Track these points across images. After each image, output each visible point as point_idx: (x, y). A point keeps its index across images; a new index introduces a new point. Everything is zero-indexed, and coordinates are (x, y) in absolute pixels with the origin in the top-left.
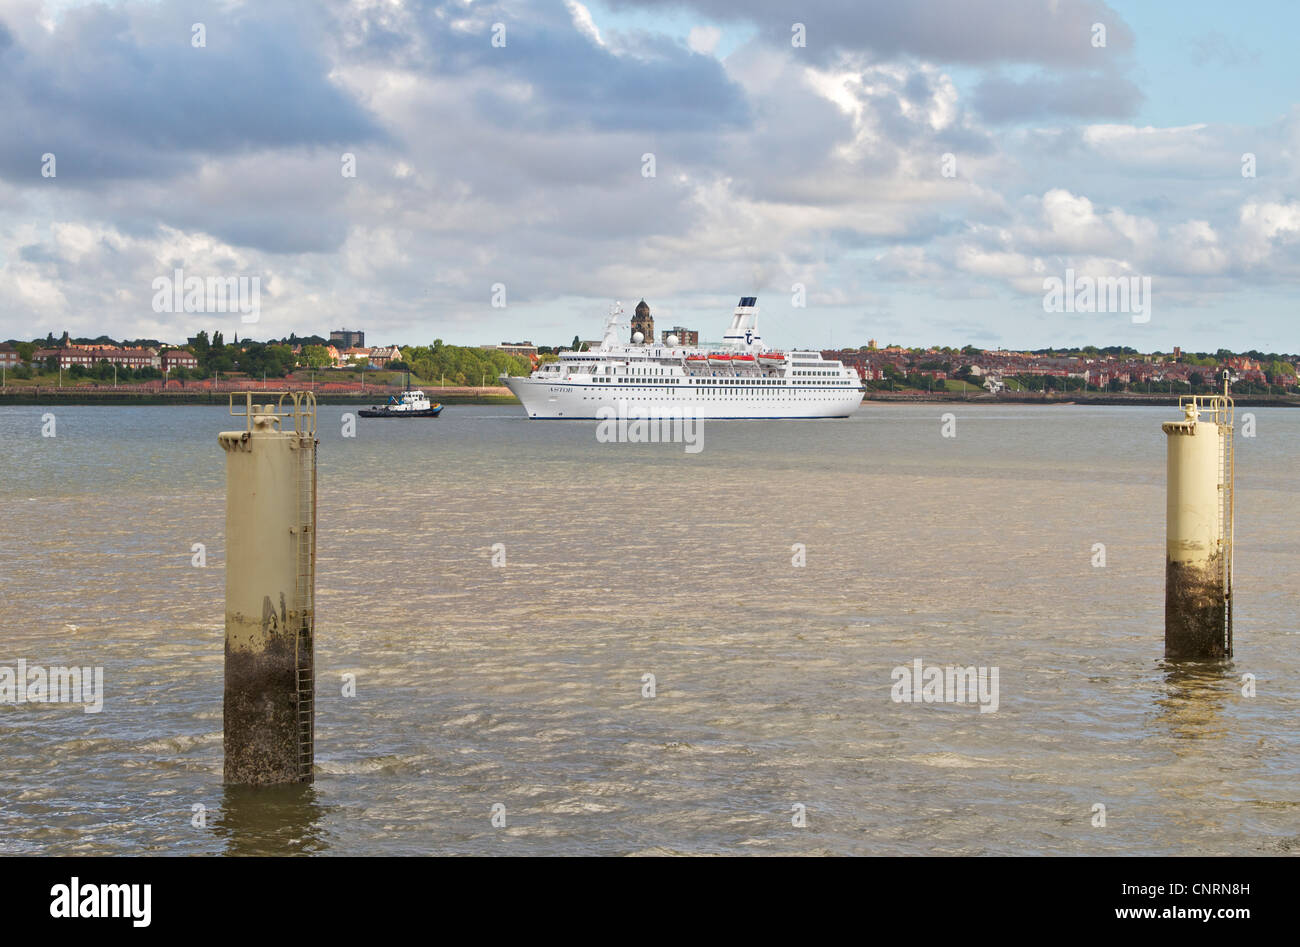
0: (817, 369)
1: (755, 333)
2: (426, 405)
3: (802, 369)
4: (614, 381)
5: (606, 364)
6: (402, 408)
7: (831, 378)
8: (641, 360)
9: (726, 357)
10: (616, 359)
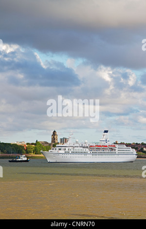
0: (124, 149)
1: (108, 140)
2: (26, 159)
3: (120, 149)
4: (70, 152)
5: (68, 148)
6: (20, 160)
7: (128, 152)
8: (78, 147)
9: (100, 146)
10: (71, 147)
